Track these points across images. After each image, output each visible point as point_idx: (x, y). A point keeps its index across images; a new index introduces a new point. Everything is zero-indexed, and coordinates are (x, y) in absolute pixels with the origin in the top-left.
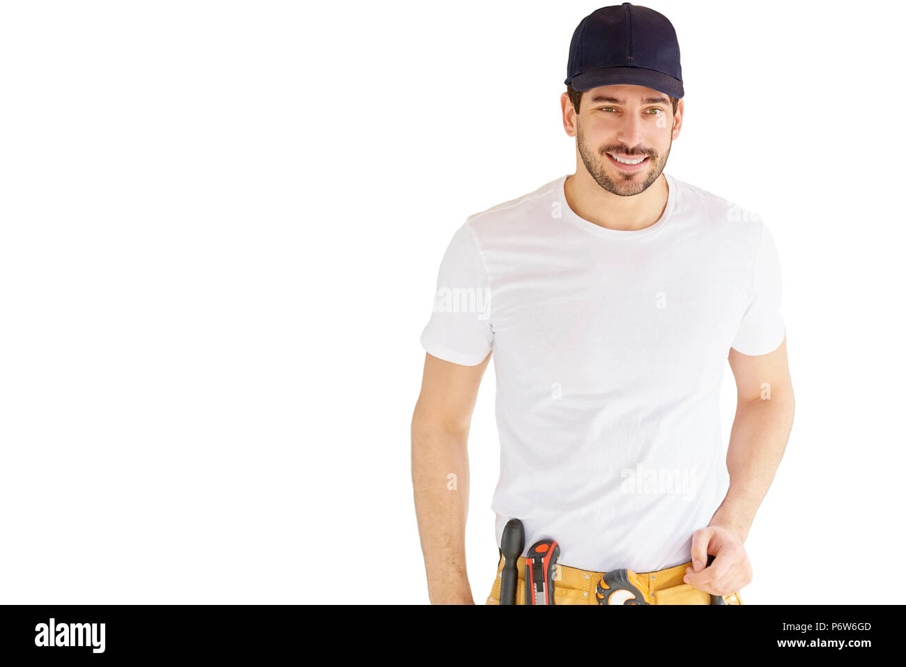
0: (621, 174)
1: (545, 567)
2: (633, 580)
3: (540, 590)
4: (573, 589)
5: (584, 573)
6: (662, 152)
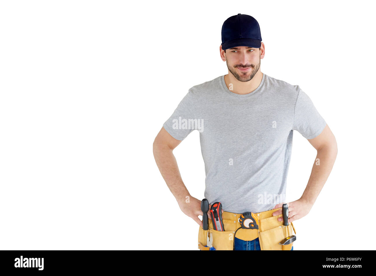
0: (242, 73)
1: (218, 212)
2: (253, 215)
3: (217, 220)
4: (230, 220)
5: (234, 214)
6: (257, 64)
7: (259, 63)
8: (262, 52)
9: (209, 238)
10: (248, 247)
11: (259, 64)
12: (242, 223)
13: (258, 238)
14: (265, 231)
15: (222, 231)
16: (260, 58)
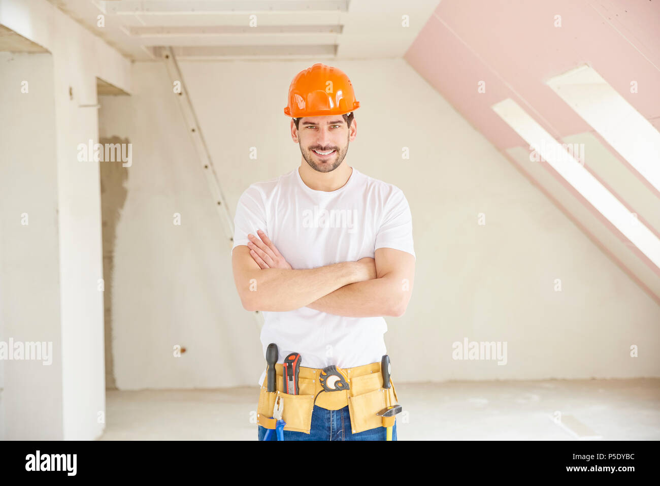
0: (320, 160)
1: (294, 368)
2: (339, 370)
3: (291, 380)
4: (307, 379)
5: (313, 370)
6: (343, 148)
7: (346, 145)
8: (353, 131)
9: (278, 407)
10: (333, 421)
11: (346, 147)
12: (323, 383)
13: (348, 406)
14: (358, 395)
15: (296, 394)
16: (349, 140)
